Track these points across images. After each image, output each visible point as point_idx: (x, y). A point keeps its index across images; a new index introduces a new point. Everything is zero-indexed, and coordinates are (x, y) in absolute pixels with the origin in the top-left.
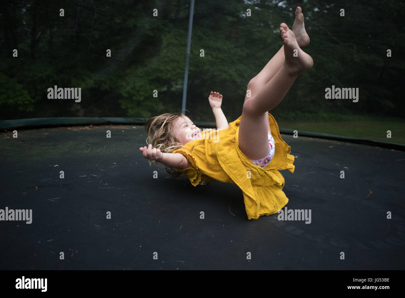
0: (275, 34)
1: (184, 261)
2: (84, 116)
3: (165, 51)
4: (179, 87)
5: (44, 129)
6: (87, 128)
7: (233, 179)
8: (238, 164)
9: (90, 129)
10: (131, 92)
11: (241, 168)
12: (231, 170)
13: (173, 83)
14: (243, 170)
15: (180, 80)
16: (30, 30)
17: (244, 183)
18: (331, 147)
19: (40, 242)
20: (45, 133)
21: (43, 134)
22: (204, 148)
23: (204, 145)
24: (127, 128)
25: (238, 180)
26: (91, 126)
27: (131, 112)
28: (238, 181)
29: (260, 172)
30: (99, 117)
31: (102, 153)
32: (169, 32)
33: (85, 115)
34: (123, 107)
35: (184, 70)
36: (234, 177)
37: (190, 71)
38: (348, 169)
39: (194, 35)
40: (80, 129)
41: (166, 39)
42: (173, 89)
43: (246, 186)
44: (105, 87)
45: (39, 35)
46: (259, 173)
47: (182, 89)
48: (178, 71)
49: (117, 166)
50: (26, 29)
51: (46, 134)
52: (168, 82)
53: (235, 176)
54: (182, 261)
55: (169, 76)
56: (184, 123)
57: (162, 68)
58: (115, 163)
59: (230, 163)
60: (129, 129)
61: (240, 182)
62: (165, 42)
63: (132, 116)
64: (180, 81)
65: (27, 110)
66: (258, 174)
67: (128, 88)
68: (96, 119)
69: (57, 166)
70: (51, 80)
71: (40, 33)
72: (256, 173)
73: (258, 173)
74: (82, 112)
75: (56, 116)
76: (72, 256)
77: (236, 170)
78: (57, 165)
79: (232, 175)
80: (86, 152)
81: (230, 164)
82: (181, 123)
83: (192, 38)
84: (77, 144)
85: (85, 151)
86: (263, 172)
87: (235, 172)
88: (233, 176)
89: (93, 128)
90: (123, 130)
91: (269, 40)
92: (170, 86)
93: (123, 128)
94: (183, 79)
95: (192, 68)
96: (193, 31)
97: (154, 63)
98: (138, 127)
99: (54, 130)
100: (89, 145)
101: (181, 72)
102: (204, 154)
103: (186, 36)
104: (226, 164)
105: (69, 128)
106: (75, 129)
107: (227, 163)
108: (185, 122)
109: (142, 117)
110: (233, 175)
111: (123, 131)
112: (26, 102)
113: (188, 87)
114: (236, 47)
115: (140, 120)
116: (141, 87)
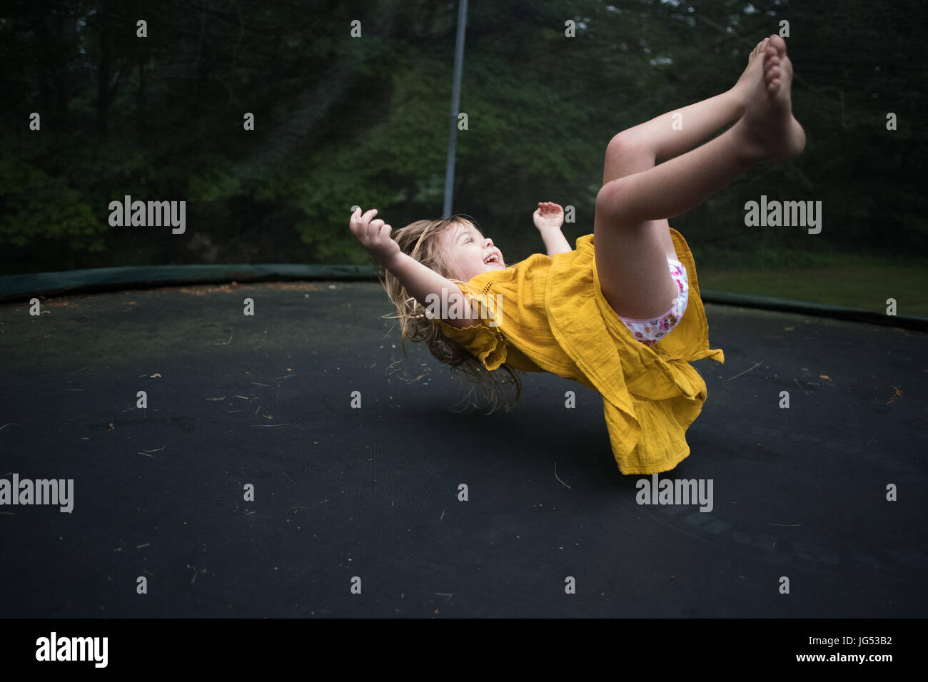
0: (656, 69)
1: (451, 595)
2: (216, 262)
3: (400, 110)
4: (433, 192)
5: (127, 293)
6: (225, 289)
7: (582, 370)
8: (597, 335)
9: (231, 291)
10: (325, 205)
11: (602, 343)
12: (579, 348)
13: (420, 184)
14: (607, 349)
15: (435, 176)
16: (95, 68)
17: (608, 378)
18: (787, 329)
19: (119, 549)
20: (130, 301)
21: (125, 303)
22: (515, 291)
23: (516, 282)
24: (316, 289)
25: (594, 371)
26: (234, 284)
27: (324, 251)
28: (593, 374)
29: (645, 357)
30: (252, 263)
31: (259, 347)
32: (410, 68)
33: (221, 260)
34: (307, 239)
35: (446, 154)
36: (586, 366)
37: (458, 155)
38: (831, 380)
39: (467, 72)
40: (210, 290)
41: (403, 83)
42: (421, 197)
43: (613, 386)
44: (266, 194)
45: (115, 79)
46: (642, 360)
47: (441, 198)
48: (432, 155)
49: (294, 375)
50: (86, 65)
51: (132, 303)
52: (408, 183)
53: (586, 363)
54: (446, 595)
55: (410, 167)
56: (465, 233)
57: (395, 150)
58: (289, 370)
59: (578, 332)
60: (322, 290)
61: (600, 378)
62: (400, 91)
63: (327, 260)
64: (435, 179)
65: (91, 249)
66: (640, 361)
67: (317, 198)
68: (245, 268)
69: (157, 377)
70: (143, 181)
71: (117, 74)
72: (636, 359)
73: (639, 359)
74: (213, 252)
75: (156, 261)
76: (193, 580)
77: (591, 348)
78: (158, 375)
79: (581, 360)
80: (224, 343)
81: (577, 335)
82: (458, 234)
83: (463, 81)
84: (204, 326)
85: (222, 342)
86: (653, 360)
87: (589, 352)
88: (583, 363)
89: (240, 290)
90: (307, 292)
91: (641, 84)
92: (413, 190)
93: (307, 289)
94: (443, 173)
95: (464, 150)
96: (464, 64)
97: (376, 138)
98: (342, 286)
99: (150, 293)
100: (229, 328)
101: (438, 157)
102: (515, 304)
103: (449, 76)
104: (568, 334)
105: (185, 291)
106: (198, 292)
107: (571, 333)
108: (466, 231)
109: (350, 263)
110: (584, 360)
111: (307, 296)
112: (89, 231)
113: (454, 191)
114: (567, 100)
115: (345, 270)
116: (346, 193)
